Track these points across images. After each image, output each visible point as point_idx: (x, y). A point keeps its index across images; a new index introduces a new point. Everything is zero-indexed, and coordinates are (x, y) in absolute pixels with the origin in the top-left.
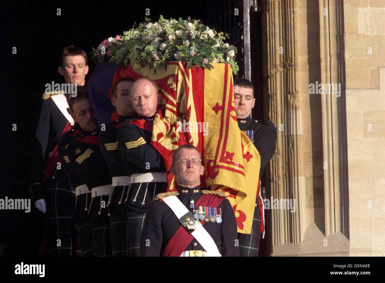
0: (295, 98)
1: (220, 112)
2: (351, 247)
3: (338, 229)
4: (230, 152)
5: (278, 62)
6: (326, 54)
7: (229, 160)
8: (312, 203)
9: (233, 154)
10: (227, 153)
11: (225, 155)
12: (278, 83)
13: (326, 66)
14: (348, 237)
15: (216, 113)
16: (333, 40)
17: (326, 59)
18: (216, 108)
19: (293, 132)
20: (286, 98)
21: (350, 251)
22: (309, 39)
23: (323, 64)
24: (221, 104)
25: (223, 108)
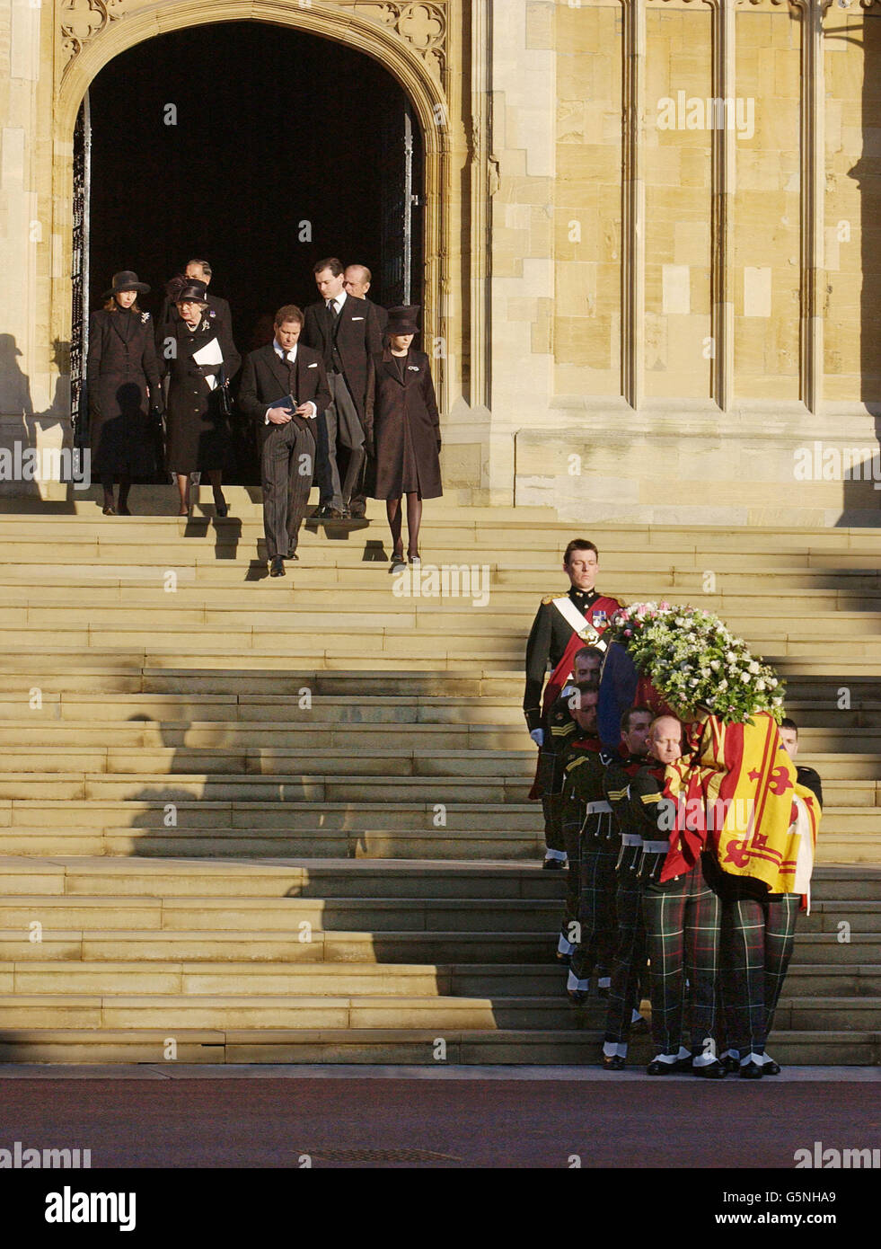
0: (447, 283)
1: (756, 780)
2: (492, 418)
3: (482, 402)
4: (764, 834)
5: (434, 252)
6: (476, 245)
7: (762, 845)
8: (461, 378)
9: (767, 837)
10: (761, 835)
11: (758, 838)
12: (434, 270)
13: (476, 256)
14: (490, 410)
15: (751, 779)
16: (483, 232)
17: (476, 249)
18: (752, 775)
19: (445, 314)
20: (440, 283)
21: (492, 422)
22: (462, 230)
23: (473, 254)
24: (758, 771)
25: (760, 776)
